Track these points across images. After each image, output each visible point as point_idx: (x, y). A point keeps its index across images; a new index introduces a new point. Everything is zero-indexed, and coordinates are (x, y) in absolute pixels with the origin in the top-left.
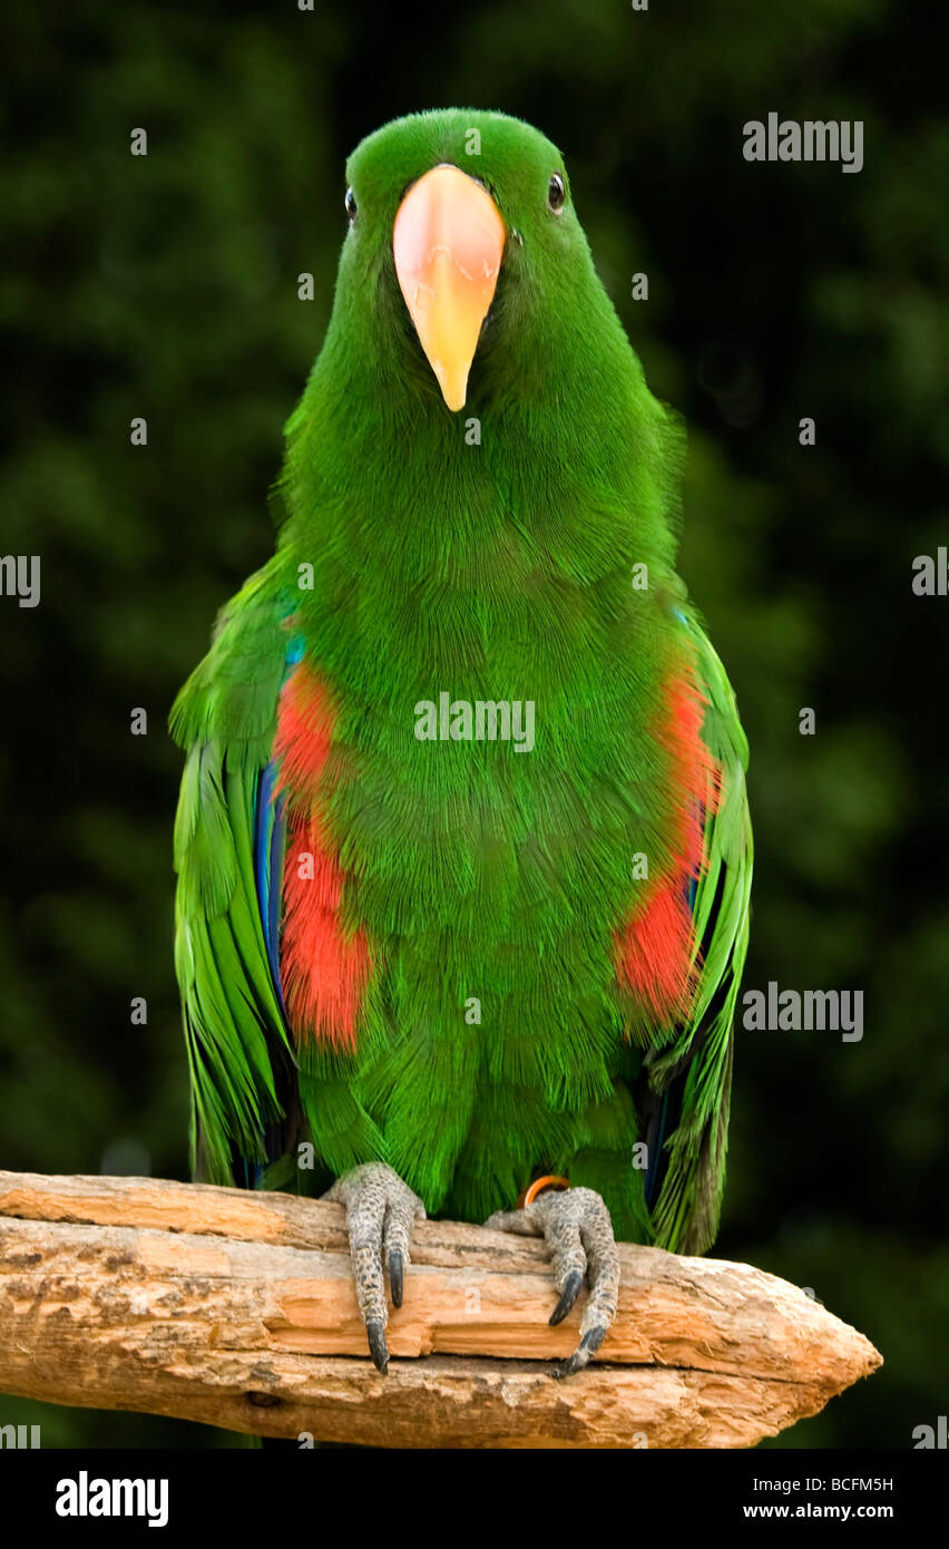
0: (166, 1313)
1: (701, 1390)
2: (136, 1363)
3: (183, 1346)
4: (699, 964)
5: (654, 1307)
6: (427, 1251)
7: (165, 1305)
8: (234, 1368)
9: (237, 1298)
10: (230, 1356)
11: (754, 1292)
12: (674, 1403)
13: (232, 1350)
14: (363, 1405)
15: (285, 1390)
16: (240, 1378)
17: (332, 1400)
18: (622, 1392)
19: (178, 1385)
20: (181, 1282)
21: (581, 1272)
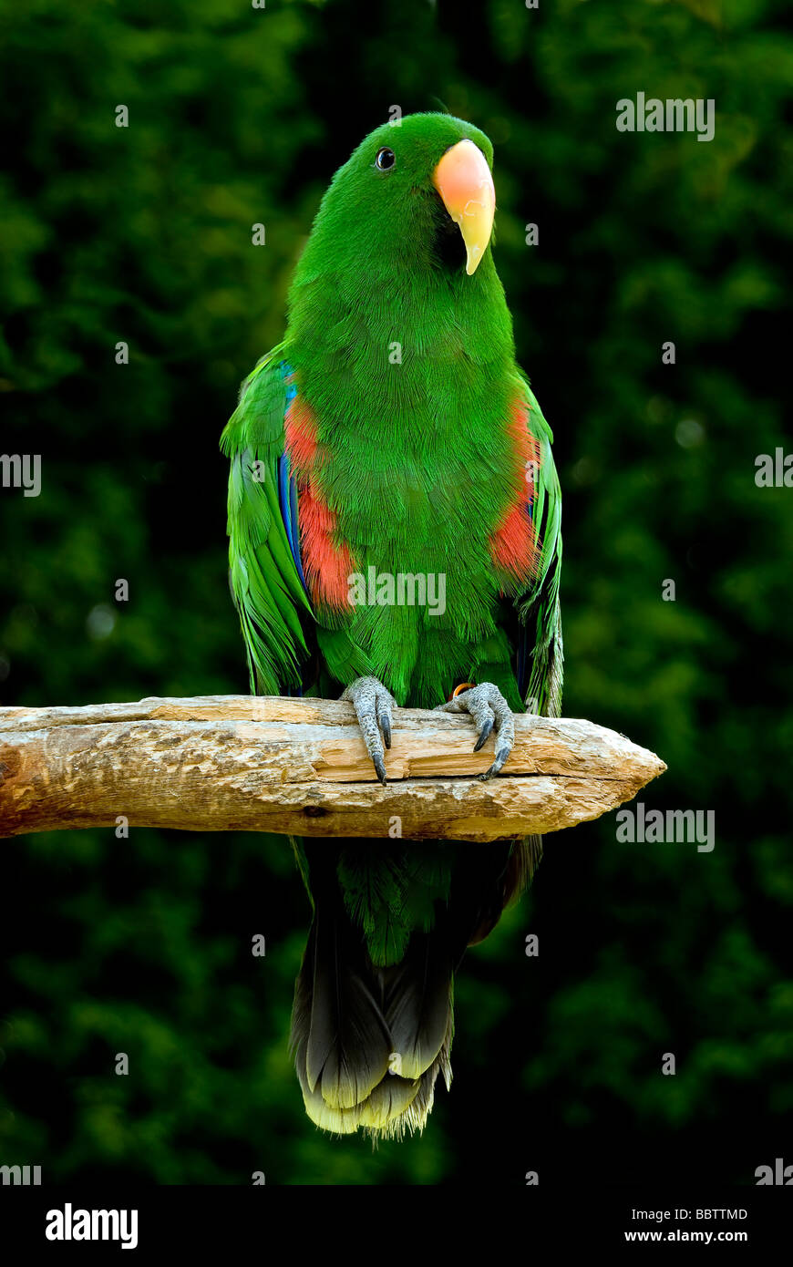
0: (255, 765)
1: (566, 787)
2: (240, 796)
3: (266, 783)
4: (540, 547)
5: (535, 741)
6: (400, 723)
7: (255, 760)
8: (296, 793)
9: (295, 753)
10: (295, 786)
11: (589, 733)
12: (552, 792)
13: (295, 783)
14: (373, 808)
15: (327, 803)
16: (300, 799)
17: (355, 807)
18: (521, 788)
19: (265, 807)
20: (262, 746)
21: (492, 720)
